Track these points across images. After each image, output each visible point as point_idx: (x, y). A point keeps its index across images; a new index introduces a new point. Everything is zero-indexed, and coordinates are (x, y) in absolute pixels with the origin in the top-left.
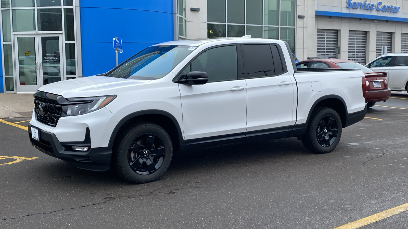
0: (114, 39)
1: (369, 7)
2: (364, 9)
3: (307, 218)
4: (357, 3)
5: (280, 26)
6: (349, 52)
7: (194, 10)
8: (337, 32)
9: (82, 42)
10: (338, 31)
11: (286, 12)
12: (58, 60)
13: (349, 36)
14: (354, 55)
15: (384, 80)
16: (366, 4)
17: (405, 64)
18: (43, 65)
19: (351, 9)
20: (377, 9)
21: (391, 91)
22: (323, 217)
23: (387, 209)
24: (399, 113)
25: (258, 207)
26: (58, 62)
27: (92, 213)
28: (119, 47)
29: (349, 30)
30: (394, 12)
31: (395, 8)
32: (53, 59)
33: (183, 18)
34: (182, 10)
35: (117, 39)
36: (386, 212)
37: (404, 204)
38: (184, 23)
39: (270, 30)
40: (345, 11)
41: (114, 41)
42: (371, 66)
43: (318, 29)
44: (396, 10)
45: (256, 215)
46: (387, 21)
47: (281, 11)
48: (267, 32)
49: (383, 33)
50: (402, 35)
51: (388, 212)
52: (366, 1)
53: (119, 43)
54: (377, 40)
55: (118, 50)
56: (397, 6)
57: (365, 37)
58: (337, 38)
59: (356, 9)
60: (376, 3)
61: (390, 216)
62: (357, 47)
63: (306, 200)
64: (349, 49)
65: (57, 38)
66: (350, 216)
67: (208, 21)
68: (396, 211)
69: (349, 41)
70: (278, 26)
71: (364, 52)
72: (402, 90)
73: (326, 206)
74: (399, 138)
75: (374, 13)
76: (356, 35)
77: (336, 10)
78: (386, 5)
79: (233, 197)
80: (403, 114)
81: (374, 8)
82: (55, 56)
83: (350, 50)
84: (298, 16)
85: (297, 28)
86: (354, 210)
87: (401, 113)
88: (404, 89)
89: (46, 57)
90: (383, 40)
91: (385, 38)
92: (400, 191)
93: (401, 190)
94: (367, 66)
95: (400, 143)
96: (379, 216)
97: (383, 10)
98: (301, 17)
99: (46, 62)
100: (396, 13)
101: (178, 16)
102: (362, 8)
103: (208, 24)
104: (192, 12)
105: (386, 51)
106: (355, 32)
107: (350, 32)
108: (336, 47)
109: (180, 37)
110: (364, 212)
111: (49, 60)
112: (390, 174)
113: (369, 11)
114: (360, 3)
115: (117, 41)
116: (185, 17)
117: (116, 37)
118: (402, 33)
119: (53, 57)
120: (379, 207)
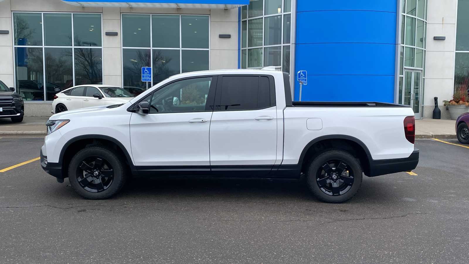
0: (299, 72)
7: (438, 39)
28: (304, 80)
33: (414, 48)
53: (304, 76)
67: (457, 50)
104: (436, 41)
109: (405, 68)
115: (302, 74)
117: (302, 70)
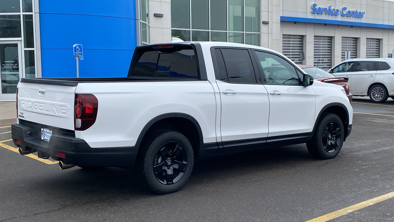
1: (334, 13)
2: (329, 15)
3: (258, 220)
4: (322, 9)
5: (244, 32)
6: (314, 58)
7: (157, 16)
8: (302, 37)
9: (41, 49)
10: (304, 37)
11: (251, 18)
12: (16, 67)
13: (314, 42)
14: (320, 60)
15: (346, 85)
16: (331, 9)
17: (367, 69)
18: (2, 73)
19: (316, 15)
20: (342, 15)
21: (353, 96)
22: (274, 219)
23: (336, 210)
24: (360, 118)
25: (212, 211)
26: (17, 69)
27: (46, 220)
28: (80, 54)
29: (314, 36)
30: (359, 17)
31: (360, 13)
32: (12, 67)
33: (146, 24)
34: (145, 16)
35: (77, 46)
36: (335, 213)
37: (353, 206)
38: (147, 29)
39: (235, 36)
40: (310, 16)
41: (74, 47)
42: (333, 72)
43: (283, 35)
44: (360, 15)
45: (209, 218)
46: (352, 26)
47: (245, 17)
48: (233, 38)
49: (348, 38)
50: (367, 40)
51: (337, 212)
52: (331, 6)
53: (80, 50)
54: (342, 45)
55: (78, 57)
56: (362, 12)
57: (330, 42)
58: (302, 44)
59: (321, 14)
60: (341, 8)
61: (339, 216)
62: (322, 52)
63: (259, 202)
64: (314, 55)
65: (16, 45)
66: (300, 217)
67: (172, 27)
68: (345, 211)
69: (314, 47)
70: (243, 32)
71: (330, 57)
72: (364, 95)
73: (278, 208)
74: (357, 142)
75: (339, 18)
76: (321, 41)
77: (301, 15)
78: (351, 10)
79: (188, 201)
80: (364, 119)
81: (338, 13)
82: (14, 63)
83: (316, 56)
84: (263, 22)
85: (261, 34)
86: (304, 211)
87: (362, 118)
88: (366, 94)
89: (5, 65)
90: (349, 45)
91: (350, 43)
92: (351, 193)
93: (352, 191)
94: (329, 71)
95: (357, 147)
96: (328, 216)
97: (348, 16)
98: (266, 23)
99: (5, 70)
100: (361, 18)
101: (141, 22)
102: (327, 14)
103: (172, 30)
104: (156, 18)
105: (349, 56)
106: (320, 38)
107: (315, 38)
108: (300, 53)
109: (143, 43)
110: (314, 213)
111: (7, 68)
112: (343, 177)
113: (334, 16)
114: (325, 8)
115: (77, 47)
116: (149, 23)
117: (77, 43)
118: (367, 38)
119: (11, 65)
120: (329, 209)
